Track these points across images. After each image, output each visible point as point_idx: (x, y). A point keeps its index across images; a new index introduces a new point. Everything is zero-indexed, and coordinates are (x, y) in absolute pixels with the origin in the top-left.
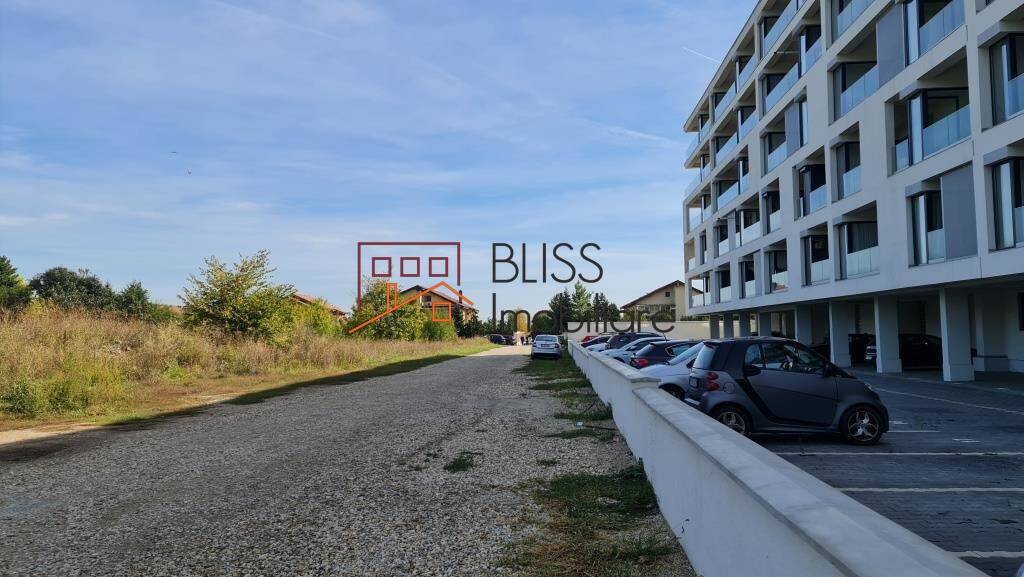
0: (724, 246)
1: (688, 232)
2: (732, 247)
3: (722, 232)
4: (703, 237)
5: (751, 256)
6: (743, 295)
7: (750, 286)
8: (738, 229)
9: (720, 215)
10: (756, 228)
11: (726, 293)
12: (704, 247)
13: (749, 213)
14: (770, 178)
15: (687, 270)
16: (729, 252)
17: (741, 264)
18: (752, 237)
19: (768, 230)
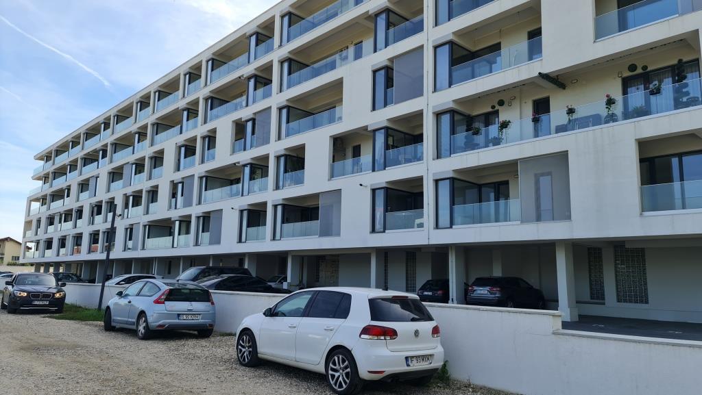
0: (51, 229)
1: (29, 215)
2: (56, 230)
3: (51, 221)
4: (39, 221)
5: (65, 236)
6: (58, 255)
7: (62, 251)
8: (60, 222)
9: (50, 212)
10: (70, 224)
11: (48, 253)
12: (38, 226)
13: (67, 216)
14: (79, 204)
15: (24, 237)
16: (55, 232)
17: (59, 239)
18: (67, 228)
19: (75, 227)
